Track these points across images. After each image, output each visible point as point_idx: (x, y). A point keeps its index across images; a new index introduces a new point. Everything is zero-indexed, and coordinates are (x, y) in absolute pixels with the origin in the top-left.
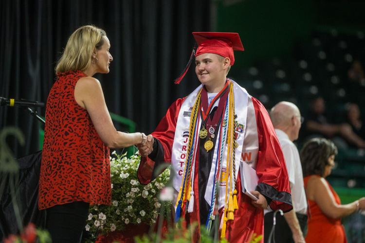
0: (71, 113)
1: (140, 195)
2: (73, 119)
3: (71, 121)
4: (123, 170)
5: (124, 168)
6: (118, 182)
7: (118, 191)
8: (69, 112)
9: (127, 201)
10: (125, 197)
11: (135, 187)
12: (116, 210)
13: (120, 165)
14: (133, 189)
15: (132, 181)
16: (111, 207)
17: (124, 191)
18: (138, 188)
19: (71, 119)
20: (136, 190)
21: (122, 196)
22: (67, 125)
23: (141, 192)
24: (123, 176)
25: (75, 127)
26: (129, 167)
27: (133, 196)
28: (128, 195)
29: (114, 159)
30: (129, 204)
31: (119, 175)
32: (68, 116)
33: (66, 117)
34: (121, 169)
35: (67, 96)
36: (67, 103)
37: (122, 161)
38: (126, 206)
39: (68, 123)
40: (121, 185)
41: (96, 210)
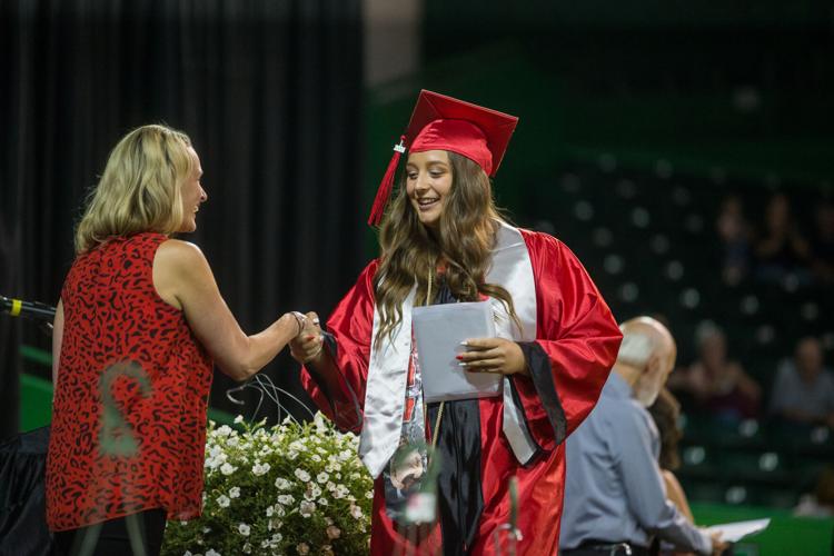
0: (149, 320)
1: (296, 510)
2: (153, 332)
3: (148, 338)
4: (259, 457)
5: (261, 453)
6: (248, 483)
7: (248, 502)
8: (145, 318)
9: (267, 525)
10: (263, 515)
11: (286, 492)
12: (242, 543)
13: (251, 446)
14: (281, 499)
15: (279, 480)
16: (232, 537)
17: (260, 503)
18: (291, 496)
19: (148, 332)
20: (289, 499)
21: (256, 513)
22: (138, 346)
23: (296, 504)
24: (259, 469)
25: (157, 350)
26: (271, 451)
27: (281, 512)
28: (270, 512)
29: (235, 433)
30: (273, 531)
31: (249, 468)
32: (140, 327)
33: (135, 328)
34: (255, 454)
35: (135, 284)
36: (138, 299)
37: (256, 437)
38: (269, 535)
39: (140, 343)
40: (254, 489)
41: (200, 542)
